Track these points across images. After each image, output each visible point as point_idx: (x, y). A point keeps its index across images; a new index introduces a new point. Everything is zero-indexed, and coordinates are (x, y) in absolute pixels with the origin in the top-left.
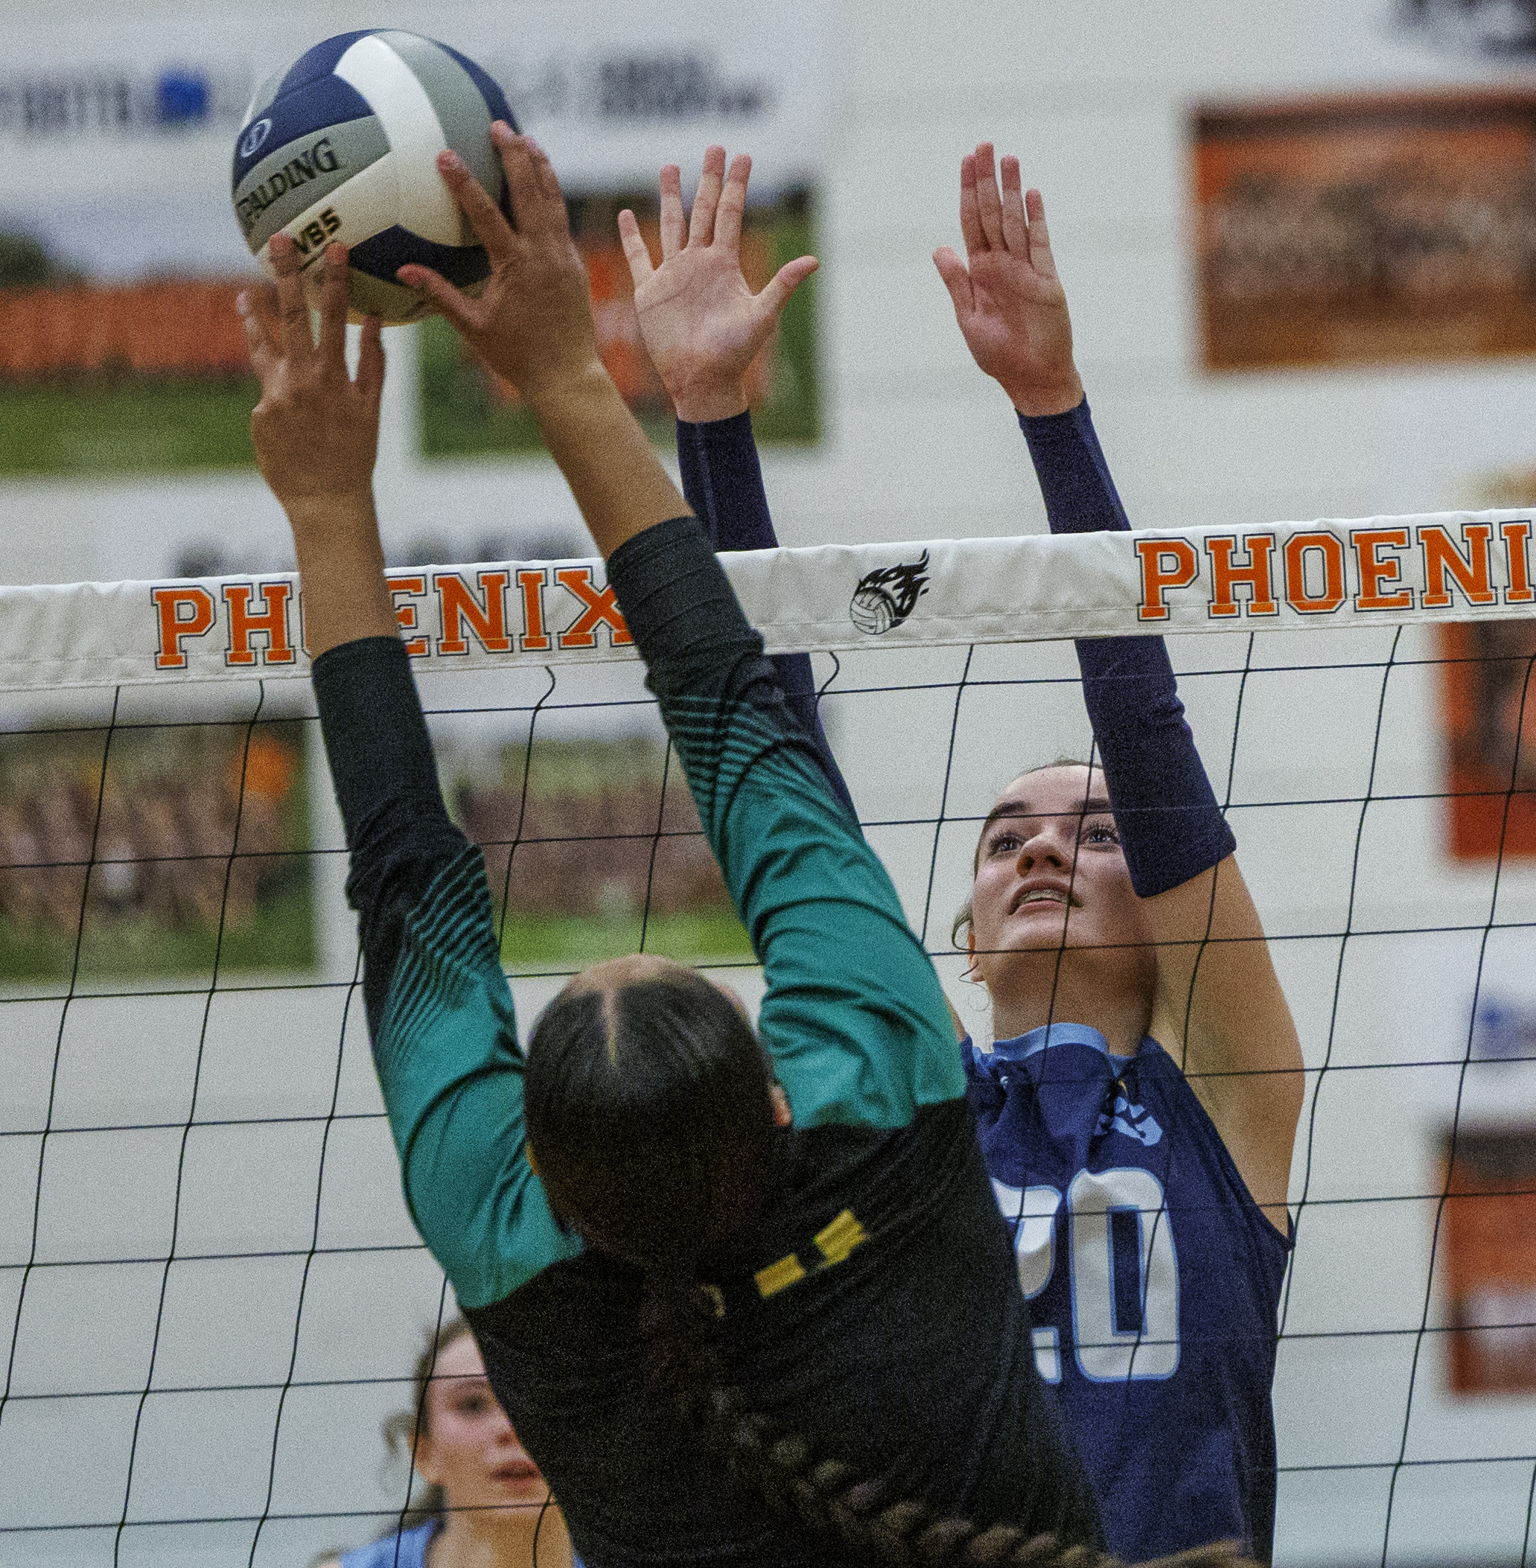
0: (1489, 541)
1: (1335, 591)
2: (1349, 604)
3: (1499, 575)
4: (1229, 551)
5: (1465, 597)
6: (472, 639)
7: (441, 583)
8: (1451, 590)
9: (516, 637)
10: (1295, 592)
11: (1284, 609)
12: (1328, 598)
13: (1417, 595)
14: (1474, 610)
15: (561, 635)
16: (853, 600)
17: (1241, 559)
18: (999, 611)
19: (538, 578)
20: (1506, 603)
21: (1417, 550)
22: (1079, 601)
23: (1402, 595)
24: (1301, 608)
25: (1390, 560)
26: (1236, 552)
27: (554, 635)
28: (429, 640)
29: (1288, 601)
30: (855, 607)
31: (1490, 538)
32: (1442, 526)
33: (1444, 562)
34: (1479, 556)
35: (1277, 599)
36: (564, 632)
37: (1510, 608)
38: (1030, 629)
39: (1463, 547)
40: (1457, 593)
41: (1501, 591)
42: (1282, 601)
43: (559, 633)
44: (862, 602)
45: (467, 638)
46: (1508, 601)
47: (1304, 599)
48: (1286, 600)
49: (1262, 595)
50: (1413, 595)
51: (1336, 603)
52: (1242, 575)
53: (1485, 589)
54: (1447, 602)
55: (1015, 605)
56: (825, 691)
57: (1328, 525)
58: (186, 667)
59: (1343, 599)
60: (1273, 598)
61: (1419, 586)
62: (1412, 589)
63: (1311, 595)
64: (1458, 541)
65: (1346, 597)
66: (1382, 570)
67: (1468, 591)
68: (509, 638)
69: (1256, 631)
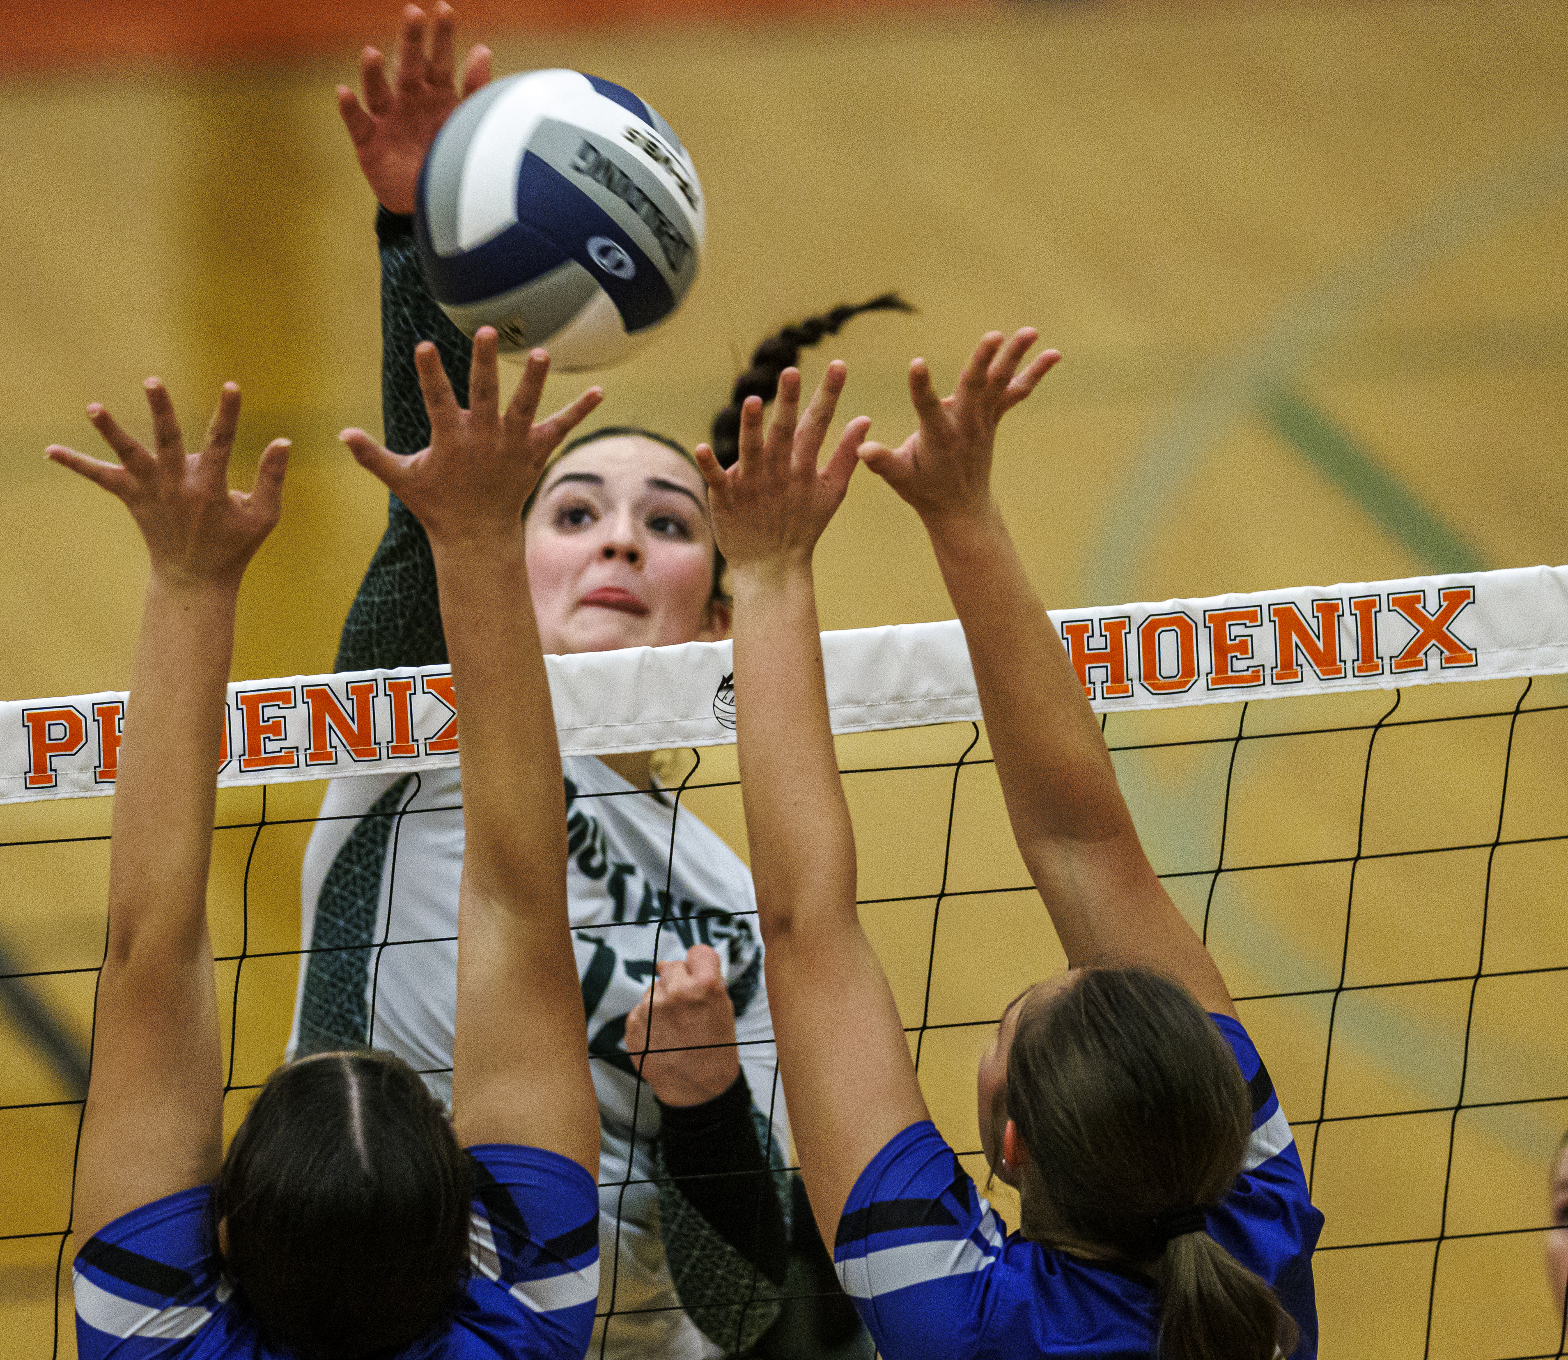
0: (1339, 616)
1: (1188, 669)
2: (1202, 682)
3: (1348, 649)
4: (1086, 635)
5: (1315, 671)
6: (340, 748)
7: (310, 694)
8: (1301, 666)
9: (384, 745)
10: (1150, 672)
11: (1138, 689)
12: (1180, 678)
13: (1268, 671)
14: (1324, 684)
15: (428, 741)
16: (717, 696)
17: (1097, 642)
18: (858, 703)
19: (407, 686)
20: (1354, 676)
21: (1268, 627)
22: (939, 689)
23: (1253, 672)
24: (1155, 689)
25: (1243, 638)
26: (1092, 636)
27: (421, 741)
28: (297, 752)
29: (1142, 681)
30: (718, 703)
31: (1341, 613)
32: (1293, 603)
33: (1295, 638)
34: (1330, 631)
35: (1131, 680)
36: (432, 738)
37: (1358, 681)
38: (889, 719)
39: (1314, 623)
40: (1307, 668)
41: (1349, 664)
42: (1136, 682)
43: (426, 739)
44: (725, 697)
45: (335, 747)
46: (1356, 674)
47: (1159, 680)
48: (1140, 680)
49: (1118, 677)
50: (1264, 671)
51: (1189, 681)
52: (1098, 658)
53: (1334, 663)
54: (1297, 676)
55: (875, 695)
56: (686, 785)
57: (1185, 606)
58: (56, 785)
59: (1196, 677)
60: (1128, 680)
61: (1270, 662)
62: (1263, 666)
63: (1164, 676)
64: (1309, 616)
65: (1199, 676)
66: (1235, 648)
67: (1318, 666)
68: (377, 746)
69: (1110, 713)
